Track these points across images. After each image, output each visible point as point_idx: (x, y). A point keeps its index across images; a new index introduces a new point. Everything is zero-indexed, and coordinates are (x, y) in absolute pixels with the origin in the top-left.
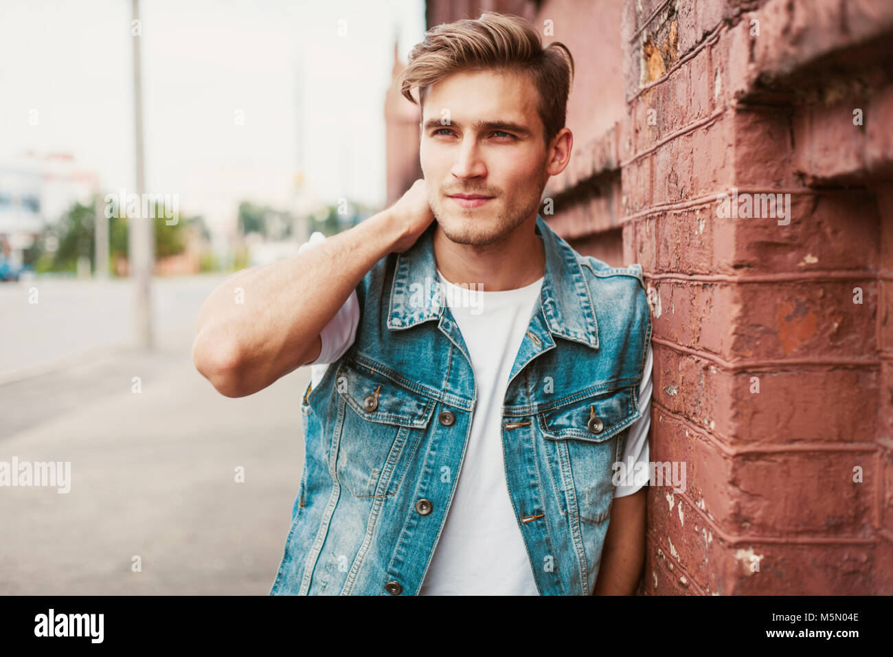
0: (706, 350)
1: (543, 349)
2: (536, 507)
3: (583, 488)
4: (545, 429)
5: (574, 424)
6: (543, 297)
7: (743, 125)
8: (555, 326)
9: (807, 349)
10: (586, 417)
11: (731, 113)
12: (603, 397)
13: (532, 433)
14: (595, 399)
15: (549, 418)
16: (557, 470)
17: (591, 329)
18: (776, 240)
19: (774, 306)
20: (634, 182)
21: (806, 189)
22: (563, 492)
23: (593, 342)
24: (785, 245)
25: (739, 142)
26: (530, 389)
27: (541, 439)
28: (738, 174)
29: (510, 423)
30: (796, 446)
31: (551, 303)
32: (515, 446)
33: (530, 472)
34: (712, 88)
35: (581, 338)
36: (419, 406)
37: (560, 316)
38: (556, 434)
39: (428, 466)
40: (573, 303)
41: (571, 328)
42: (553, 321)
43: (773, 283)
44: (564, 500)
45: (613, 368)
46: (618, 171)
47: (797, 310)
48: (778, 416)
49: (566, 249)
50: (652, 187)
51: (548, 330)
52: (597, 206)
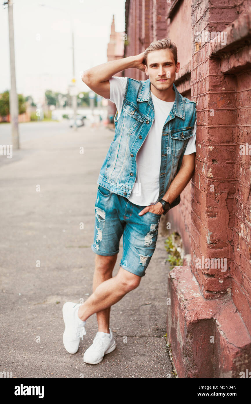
0: (205, 109)
1: (172, 118)
2: (166, 153)
3: (177, 150)
4: (172, 136)
5: (178, 136)
6: (174, 106)
7: (211, 62)
8: (175, 113)
9: (223, 107)
10: (181, 135)
11: (209, 60)
12: (185, 130)
13: (169, 137)
14: (183, 131)
15: (173, 134)
16: (172, 146)
17: (183, 115)
18: (217, 85)
19: (217, 98)
20: (193, 76)
21: (223, 75)
22: (172, 150)
23: (183, 118)
24: (219, 86)
25: (210, 66)
26: (169, 127)
27: (170, 138)
28: (210, 72)
29: (164, 134)
30: (221, 126)
31: (175, 108)
32: (164, 140)
33: (166, 145)
34: (206, 54)
35: (181, 117)
36: (142, 118)
37: (177, 111)
38: (174, 138)
39: (141, 130)
40: (180, 109)
41: (179, 114)
42: (175, 112)
43: (216, 93)
44: (172, 152)
45: (188, 124)
46: (190, 73)
47: (221, 99)
48: (217, 120)
49: (180, 96)
50: (196, 76)
51: (174, 114)
52: (187, 83)
